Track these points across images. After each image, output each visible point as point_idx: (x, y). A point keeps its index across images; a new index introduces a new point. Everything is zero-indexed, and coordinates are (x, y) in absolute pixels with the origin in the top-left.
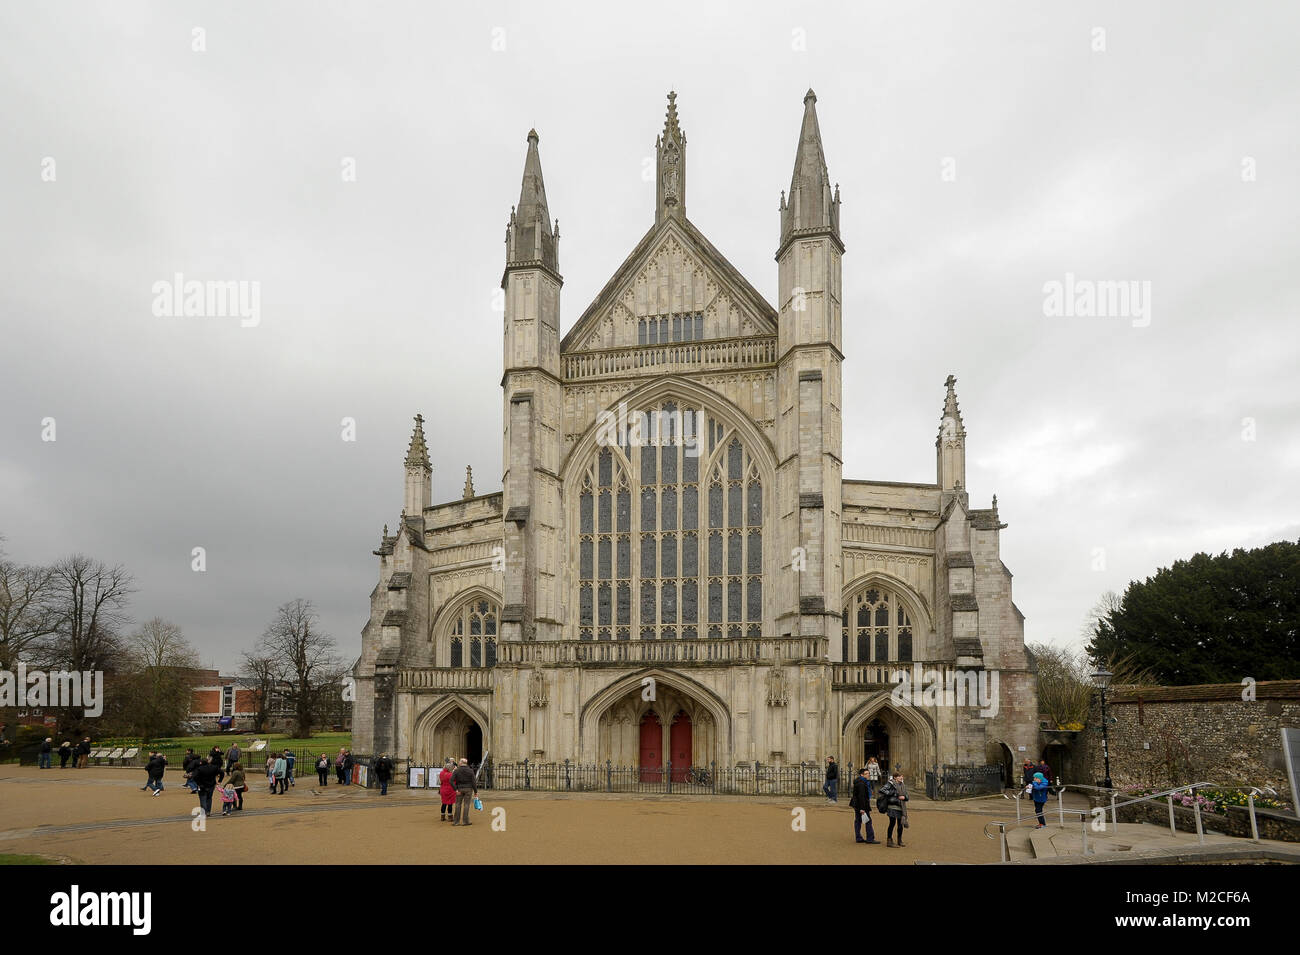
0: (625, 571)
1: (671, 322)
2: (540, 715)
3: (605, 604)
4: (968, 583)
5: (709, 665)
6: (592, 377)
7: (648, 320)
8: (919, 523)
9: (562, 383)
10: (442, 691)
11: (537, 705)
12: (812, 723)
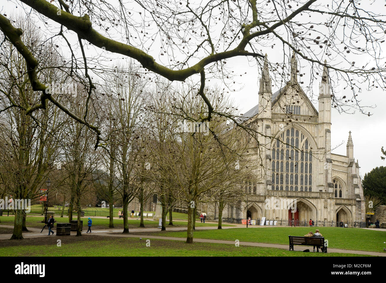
0: (282, 171)
1: (293, 107)
3: (277, 178)
4: (357, 181)
5: (313, 198)
6: (277, 120)
7: (288, 106)
8: (345, 165)
9: (272, 121)
10: (251, 201)
12: (332, 212)
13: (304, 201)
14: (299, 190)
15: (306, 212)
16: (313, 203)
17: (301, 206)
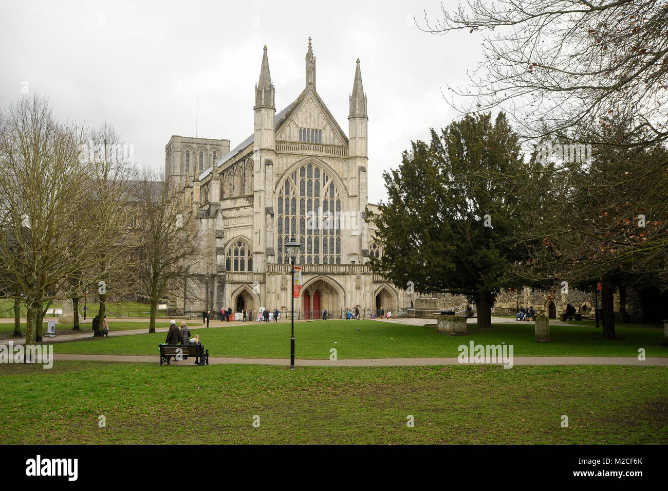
0: (294, 232)
1: (311, 132)
2: (283, 292)
5: (338, 274)
6: (285, 152)
7: (303, 129)
9: (276, 153)
10: (242, 283)
11: (284, 289)
12: (368, 294)
13: (325, 279)
14: (321, 262)
15: (330, 296)
16: (338, 281)
17: (323, 286)
